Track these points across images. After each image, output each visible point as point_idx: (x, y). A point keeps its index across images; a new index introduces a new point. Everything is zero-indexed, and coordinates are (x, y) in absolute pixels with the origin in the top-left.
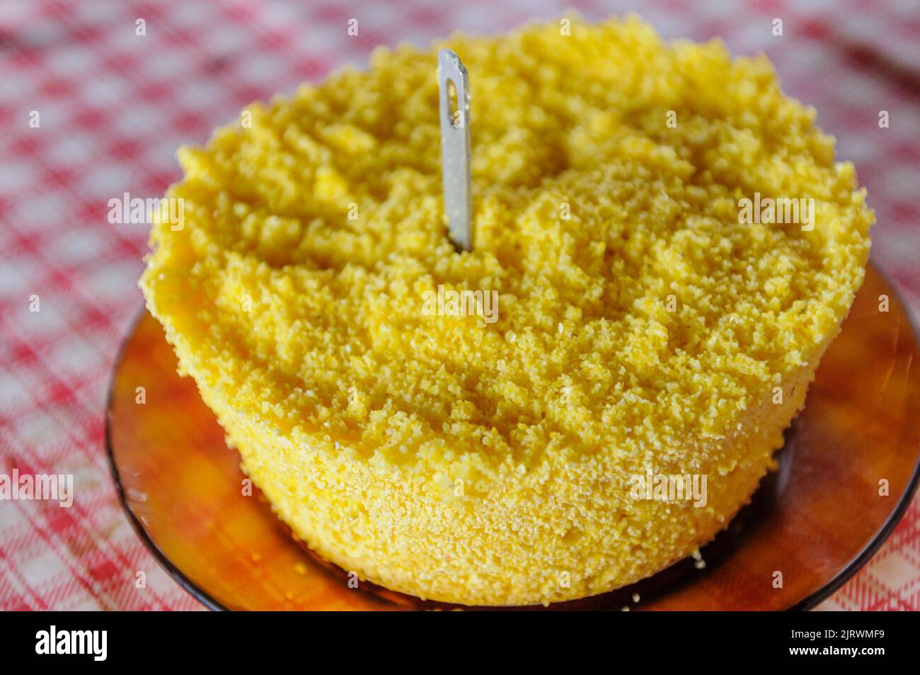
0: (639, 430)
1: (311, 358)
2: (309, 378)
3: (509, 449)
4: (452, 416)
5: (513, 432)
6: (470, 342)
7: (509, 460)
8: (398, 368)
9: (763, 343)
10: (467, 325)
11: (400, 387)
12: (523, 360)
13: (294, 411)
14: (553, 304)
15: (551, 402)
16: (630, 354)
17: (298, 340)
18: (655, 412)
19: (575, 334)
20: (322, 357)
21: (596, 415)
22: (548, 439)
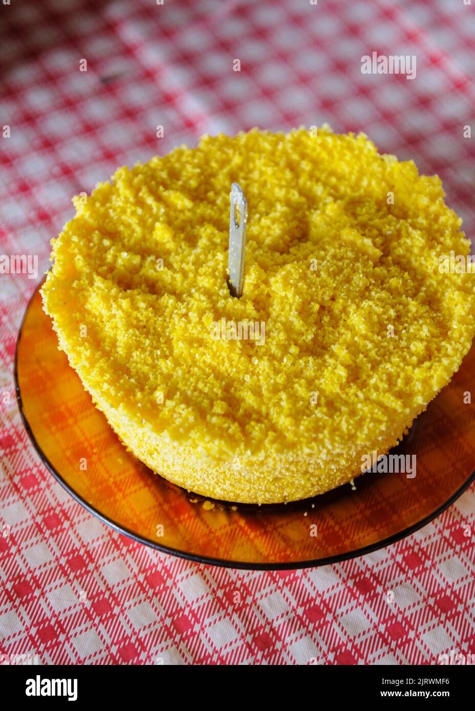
0: (321, 436)
1: (136, 354)
2: (133, 368)
3: (243, 439)
4: (213, 411)
5: (247, 427)
6: (231, 360)
7: (242, 446)
8: (187, 371)
9: (403, 387)
10: (230, 350)
11: (186, 385)
12: (260, 377)
13: (122, 392)
14: (283, 342)
15: (272, 408)
16: (323, 384)
17: (130, 341)
18: (332, 425)
19: (293, 364)
20: (143, 356)
21: (297, 423)
22: (267, 435)
